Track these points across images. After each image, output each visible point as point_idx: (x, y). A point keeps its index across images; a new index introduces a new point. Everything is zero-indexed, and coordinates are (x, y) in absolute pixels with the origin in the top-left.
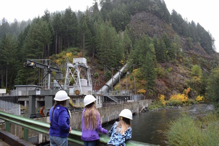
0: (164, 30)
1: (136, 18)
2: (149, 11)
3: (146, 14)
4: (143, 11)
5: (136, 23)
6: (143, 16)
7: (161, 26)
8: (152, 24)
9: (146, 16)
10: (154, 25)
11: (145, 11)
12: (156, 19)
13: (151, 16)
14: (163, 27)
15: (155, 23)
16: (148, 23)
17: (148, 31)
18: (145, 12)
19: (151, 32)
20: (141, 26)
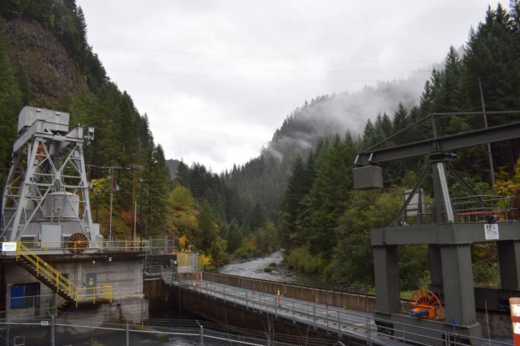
0: (74, 87)
1: (14, 33)
2: (50, 28)
3: (42, 31)
4: (34, 21)
5: (14, 44)
6: (34, 33)
7: (69, 75)
8: (52, 64)
9: (41, 36)
10: (56, 66)
11: (39, 22)
12: (62, 53)
13: (53, 40)
14: (74, 79)
15: (59, 62)
16: (44, 57)
17: (41, 76)
18: (39, 25)
19: (47, 83)
20: (27, 58)
